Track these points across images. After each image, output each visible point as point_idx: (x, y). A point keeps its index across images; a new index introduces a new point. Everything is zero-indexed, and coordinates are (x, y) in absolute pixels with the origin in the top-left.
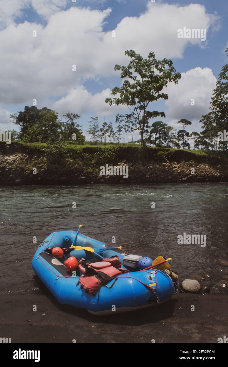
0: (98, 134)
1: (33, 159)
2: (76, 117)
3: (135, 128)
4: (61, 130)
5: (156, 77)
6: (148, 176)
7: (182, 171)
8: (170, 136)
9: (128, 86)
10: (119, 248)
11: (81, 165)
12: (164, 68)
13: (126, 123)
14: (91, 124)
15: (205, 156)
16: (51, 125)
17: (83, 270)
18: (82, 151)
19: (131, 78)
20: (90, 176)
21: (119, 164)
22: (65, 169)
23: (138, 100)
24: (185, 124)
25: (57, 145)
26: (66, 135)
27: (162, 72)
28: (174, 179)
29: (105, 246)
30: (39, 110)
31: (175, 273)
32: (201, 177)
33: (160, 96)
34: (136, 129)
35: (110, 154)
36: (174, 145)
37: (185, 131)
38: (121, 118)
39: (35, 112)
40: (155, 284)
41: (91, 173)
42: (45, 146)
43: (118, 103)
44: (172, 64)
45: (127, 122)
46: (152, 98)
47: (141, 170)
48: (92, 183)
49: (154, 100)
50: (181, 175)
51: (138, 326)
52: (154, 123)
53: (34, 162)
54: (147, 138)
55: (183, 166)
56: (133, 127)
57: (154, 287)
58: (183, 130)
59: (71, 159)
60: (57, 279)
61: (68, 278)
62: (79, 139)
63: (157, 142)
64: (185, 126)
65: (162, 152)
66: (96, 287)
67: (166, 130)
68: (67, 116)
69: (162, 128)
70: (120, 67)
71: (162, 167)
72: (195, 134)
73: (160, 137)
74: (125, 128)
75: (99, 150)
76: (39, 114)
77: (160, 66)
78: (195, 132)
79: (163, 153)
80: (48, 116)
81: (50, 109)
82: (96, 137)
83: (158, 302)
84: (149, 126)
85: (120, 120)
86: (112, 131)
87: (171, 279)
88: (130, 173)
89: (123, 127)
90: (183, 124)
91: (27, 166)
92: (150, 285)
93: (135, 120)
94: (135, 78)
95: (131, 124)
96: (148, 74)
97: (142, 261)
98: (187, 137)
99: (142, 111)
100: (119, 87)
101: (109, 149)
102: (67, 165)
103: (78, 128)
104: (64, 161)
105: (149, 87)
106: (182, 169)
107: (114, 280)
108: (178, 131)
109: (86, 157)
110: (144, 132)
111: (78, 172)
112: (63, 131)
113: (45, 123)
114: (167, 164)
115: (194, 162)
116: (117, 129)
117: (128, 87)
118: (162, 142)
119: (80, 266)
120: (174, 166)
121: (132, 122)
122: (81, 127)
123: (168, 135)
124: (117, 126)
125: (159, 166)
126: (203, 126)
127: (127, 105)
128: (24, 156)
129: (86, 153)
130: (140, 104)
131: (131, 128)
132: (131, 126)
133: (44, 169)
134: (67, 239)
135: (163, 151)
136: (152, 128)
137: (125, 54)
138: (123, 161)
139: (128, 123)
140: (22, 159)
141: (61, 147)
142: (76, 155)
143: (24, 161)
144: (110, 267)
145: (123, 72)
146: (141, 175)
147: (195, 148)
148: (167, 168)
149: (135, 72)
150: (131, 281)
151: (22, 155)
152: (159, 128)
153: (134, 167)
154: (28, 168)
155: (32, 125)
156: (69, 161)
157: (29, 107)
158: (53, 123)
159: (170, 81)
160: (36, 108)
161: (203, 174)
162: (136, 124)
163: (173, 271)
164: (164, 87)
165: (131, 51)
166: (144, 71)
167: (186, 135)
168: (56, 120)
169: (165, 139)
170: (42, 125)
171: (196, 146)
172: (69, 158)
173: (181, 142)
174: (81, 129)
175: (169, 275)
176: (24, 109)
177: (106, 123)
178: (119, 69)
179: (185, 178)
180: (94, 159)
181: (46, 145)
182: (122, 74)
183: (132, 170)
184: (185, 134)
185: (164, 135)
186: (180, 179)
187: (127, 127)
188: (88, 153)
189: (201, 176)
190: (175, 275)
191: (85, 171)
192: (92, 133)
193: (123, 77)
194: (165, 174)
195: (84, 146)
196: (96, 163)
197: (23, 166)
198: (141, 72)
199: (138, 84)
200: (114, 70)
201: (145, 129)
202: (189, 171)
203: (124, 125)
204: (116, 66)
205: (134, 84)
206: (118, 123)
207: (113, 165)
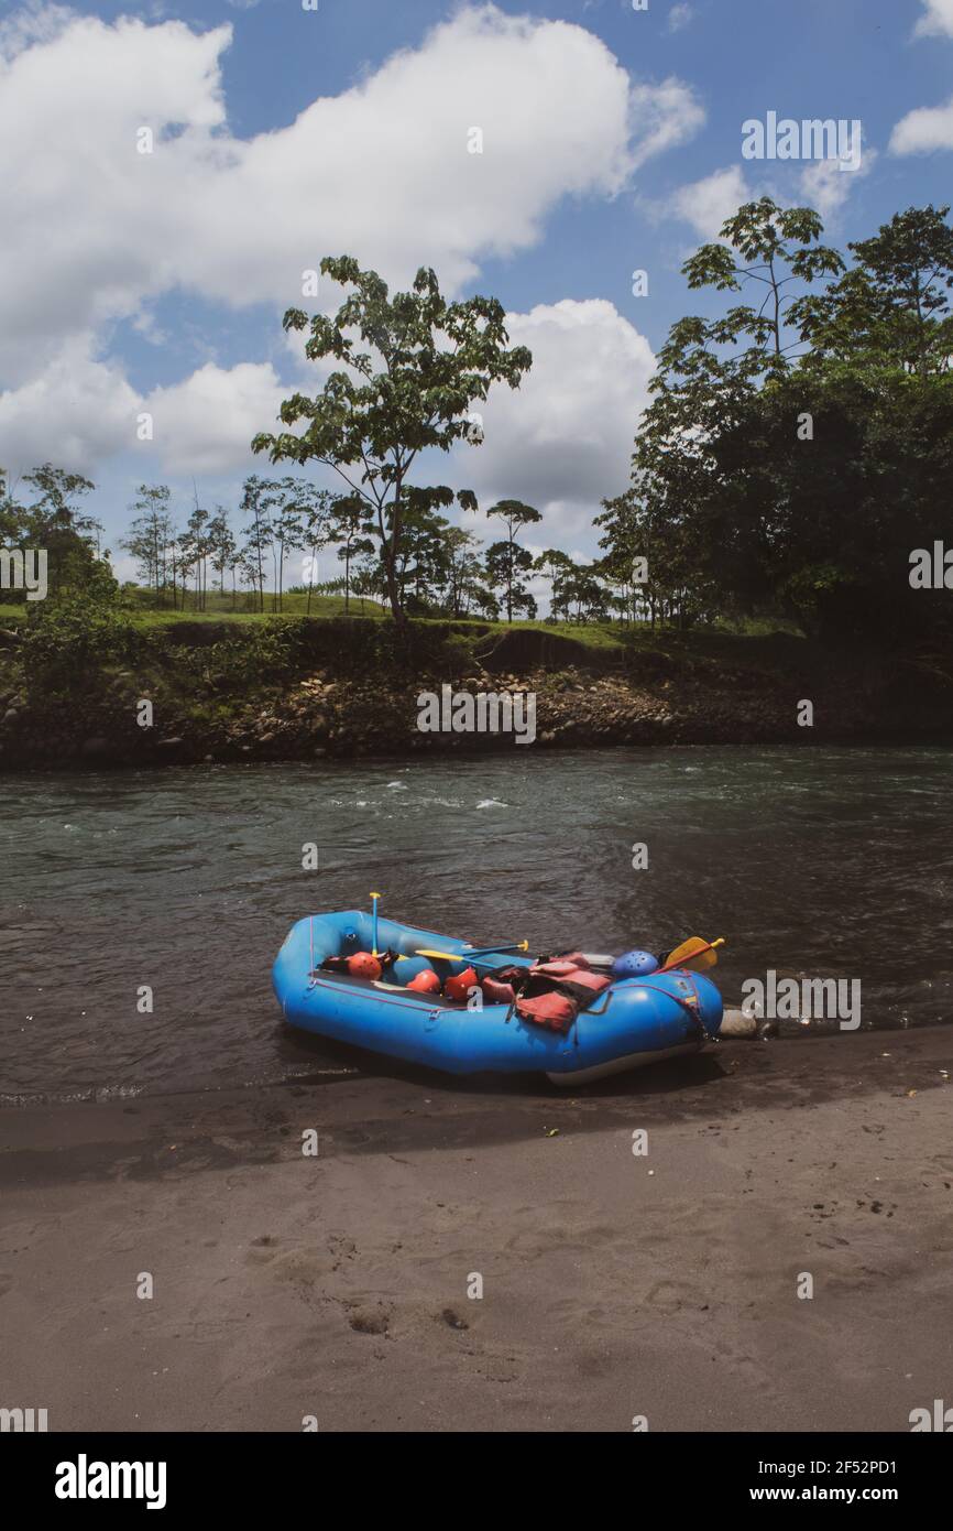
0: (169, 557)
2: (78, 486)
3: (324, 535)
5: (441, 360)
7: (539, 707)
8: (461, 567)
9: (345, 394)
11: (164, 692)
12: (473, 329)
13: (284, 511)
14: (140, 514)
15: (618, 651)
18: (165, 637)
19: (348, 361)
20: (200, 731)
21: (303, 683)
22: (102, 707)
23: (373, 444)
24: (515, 520)
27: (464, 344)
32: (605, 727)
33: (453, 431)
34: (328, 539)
35: (269, 647)
36: (475, 601)
37: (517, 548)
38: (265, 494)
40: (692, 1000)
41: (201, 721)
42: (13, 618)
43: (305, 457)
44: (501, 314)
45: (291, 507)
46: (419, 436)
47: (386, 705)
48: (206, 761)
49: (434, 445)
50: (538, 723)
54: (370, 572)
55: (539, 690)
56: (314, 531)
57: (694, 1004)
58: (506, 543)
59: (122, 669)
60: (433, 1018)
62: (94, 577)
64: (515, 526)
65: (462, 637)
66: (566, 1015)
67: (443, 543)
68: (37, 481)
69: (426, 534)
70: (303, 318)
72: (556, 557)
73: (420, 569)
74: (281, 533)
75: (227, 631)
77: (460, 323)
78: (556, 550)
79: (466, 640)
82: (160, 568)
85: (260, 501)
86: (227, 546)
88: (349, 719)
89: (273, 527)
90: (508, 518)
92: (685, 999)
93: (323, 503)
94: (362, 362)
95: (304, 520)
96: (413, 351)
98: (526, 570)
99: (393, 487)
100: (307, 397)
101: (267, 629)
102: (109, 691)
103: (90, 536)
104: (97, 676)
106: (539, 699)
107: (605, 996)
108: (488, 546)
109: (179, 659)
114: (480, 683)
115: (580, 674)
116: (248, 538)
117: (345, 398)
118: (430, 589)
119: (489, 981)
120: (510, 687)
121: (308, 509)
122: (99, 527)
123: (452, 563)
124: (248, 526)
126: (604, 539)
127: (336, 462)
129: (178, 645)
130: (383, 458)
131: (303, 534)
132: (305, 527)
133: (17, 709)
135: (466, 635)
136: (388, 534)
137: (323, 273)
138: (317, 674)
139: (294, 515)
142: (144, 652)
144: (581, 972)
145: (317, 338)
146: (389, 724)
147: (554, 612)
149: (363, 338)
150: (642, 996)
152: (416, 533)
153: (360, 695)
156: (117, 676)
159: (493, 377)
161: (612, 715)
162: (324, 518)
164: (475, 402)
165: (345, 259)
166: (394, 336)
167: (518, 561)
169: (441, 578)
171: (557, 604)
172: (115, 664)
173: (500, 591)
174: (96, 537)
177: (201, 514)
178: (300, 326)
179: (552, 734)
180: (210, 668)
181: (17, 612)
182: (312, 343)
183: (354, 705)
184: (514, 558)
185: (436, 564)
187: (290, 529)
188: (186, 646)
189: (605, 723)
191: (181, 716)
192: (144, 552)
193: (313, 355)
195: (168, 619)
196: (220, 683)
198: (383, 338)
199: (380, 386)
200: (283, 329)
202: (563, 705)
203: (275, 522)
204: (290, 313)
205: (365, 388)
206: (251, 513)
207: (281, 689)
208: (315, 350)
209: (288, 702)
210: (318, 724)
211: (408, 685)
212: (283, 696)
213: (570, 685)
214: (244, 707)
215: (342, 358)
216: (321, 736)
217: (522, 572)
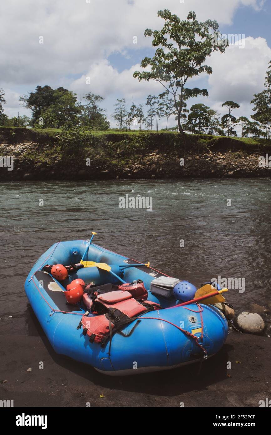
0: (125, 120)
1: (44, 149)
2: (99, 99)
3: (171, 112)
4: (81, 114)
5: (197, 44)
6: (186, 170)
7: (228, 163)
8: (213, 122)
9: (162, 56)
10: (145, 264)
11: (103, 156)
12: (208, 32)
13: (160, 106)
14: (117, 107)
15: (257, 145)
16: (68, 109)
17: (89, 303)
18: (105, 138)
19: (166, 46)
20: (115, 169)
21: (150, 154)
22: (84, 161)
23: (174, 74)
24: (231, 107)
25: (73, 131)
26: (87, 121)
27: (205, 38)
28: (218, 173)
29: (127, 261)
30: (54, 90)
31: (230, 306)
32: (250, 171)
33: (201, 69)
34: (172, 114)
35: (138, 142)
36: (217, 133)
37: (231, 116)
38: (153, 100)
39: (49, 93)
40: (200, 330)
41: (115, 165)
42: (58, 133)
43: (149, 78)
44: (218, 26)
45: (161, 104)
46: (192, 72)
47: (176, 162)
48: (117, 178)
49: (194, 75)
50: (227, 168)
51: (174, 397)
52: (193, 106)
53: (46, 152)
54: (185, 124)
55: (229, 158)
56: (168, 111)
57: (199, 334)
58: (228, 115)
59: (91, 148)
60: (51, 315)
61: (67, 314)
62: (102, 125)
63: (197, 129)
64: (231, 109)
65: (203, 140)
66: (106, 334)
67: (208, 114)
68: (87, 98)
69: (202, 112)
70: (151, 32)
71: (203, 158)
72: (244, 119)
73: (200, 123)
74: (158, 112)
75: (125, 137)
76: (54, 96)
77: (203, 30)
78: (244, 116)
79: (205, 141)
80: (65, 98)
81: (66, 89)
82: (123, 123)
83: (206, 358)
84: (187, 109)
85: (152, 102)
86: (142, 116)
87: (225, 318)
88: (164, 166)
89: (155, 110)
90: (229, 107)
91: (37, 158)
92: (192, 331)
93: (170, 102)
94: (170, 46)
95: (165, 108)
96: (187, 41)
97: (179, 288)
98: (234, 123)
99: (180, 88)
100: (150, 58)
101: (138, 137)
103: (102, 113)
104: (83, 151)
105: (189, 56)
106: (228, 161)
107: (135, 322)
108: (222, 116)
109: (109, 146)
110: (181, 116)
111: (99, 164)
112: (83, 116)
113: (61, 106)
114: (209, 155)
115: (243, 153)
116: (148, 114)
117: (162, 58)
118: (203, 129)
119: (85, 296)
120: (219, 157)
121: (166, 105)
122: (104, 111)
123: (210, 121)
124: (148, 110)
125: (200, 157)
126: (255, 108)
127: (161, 80)
128: (33, 145)
129: (109, 141)
130: (177, 79)
131: (165, 112)
132: (165, 110)
133: (58, 161)
134: (75, 252)
135: (205, 139)
136: (191, 112)
137: (158, 16)
138: (154, 151)
139: (162, 106)
140: (31, 149)
141: (78, 133)
142: (98, 143)
143: (33, 151)
144: (130, 301)
145: (156, 39)
146: (177, 168)
147: (243, 137)
148: (210, 160)
149: (170, 38)
150: (162, 326)
151: (32, 144)
152: (199, 111)
153: (168, 158)
154: (39, 160)
155: (46, 109)
156: (89, 151)
157: (42, 87)
158: (71, 107)
159: (215, 49)
160: (51, 88)
161: (253, 167)
162: (171, 107)
163: (226, 304)
164: (207, 57)
165: (165, 11)
166: (181, 37)
167: (232, 120)
168: (74, 102)
169: (207, 126)
170: (58, 108)
171: (244, 134)
172: (89, 147)
173: (225, 130)
174: (105, 114)
175: (221, 310)
176: (36, 89)
177: (134, 107)
178: (150, 35)
179: (232, 173)
180: (119, 149)
181: (60, 131)
182: (154, 41)
183: (166, 162)
184: (230, 119)
185: (205, 121)
186: (225, 173)
187: (161, 111)
188: (112, 142)
190: (229, 310)
191: (109, 164)
192: (118, 118)
193: (155, 45)
194: (207, 167)
195: (107, 133)
196: (122, 153)
197: (33, 157)
198: (178, 38)
199: (174, 53)
200: (144, 36)
201: (182, 113)
202: (236, 163)
203: (156, 109)
204: (146, 30)
205: (169, 54)
206: (149, 106)
207: (142, 156)
208: (156, 43)
209: (144, 160)
210: (153, 167)
211: (184, 155)
212: (142, 158)
213: (240, 156)
214: (129, 161)
215: (164, 46)
216: (154, 171)
217: (233, 124)
